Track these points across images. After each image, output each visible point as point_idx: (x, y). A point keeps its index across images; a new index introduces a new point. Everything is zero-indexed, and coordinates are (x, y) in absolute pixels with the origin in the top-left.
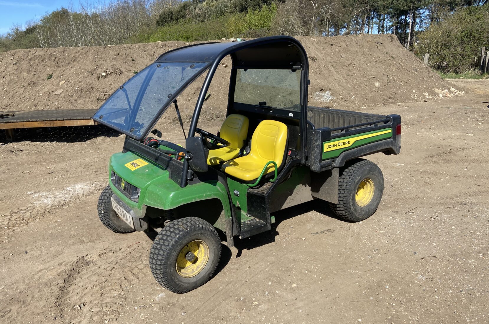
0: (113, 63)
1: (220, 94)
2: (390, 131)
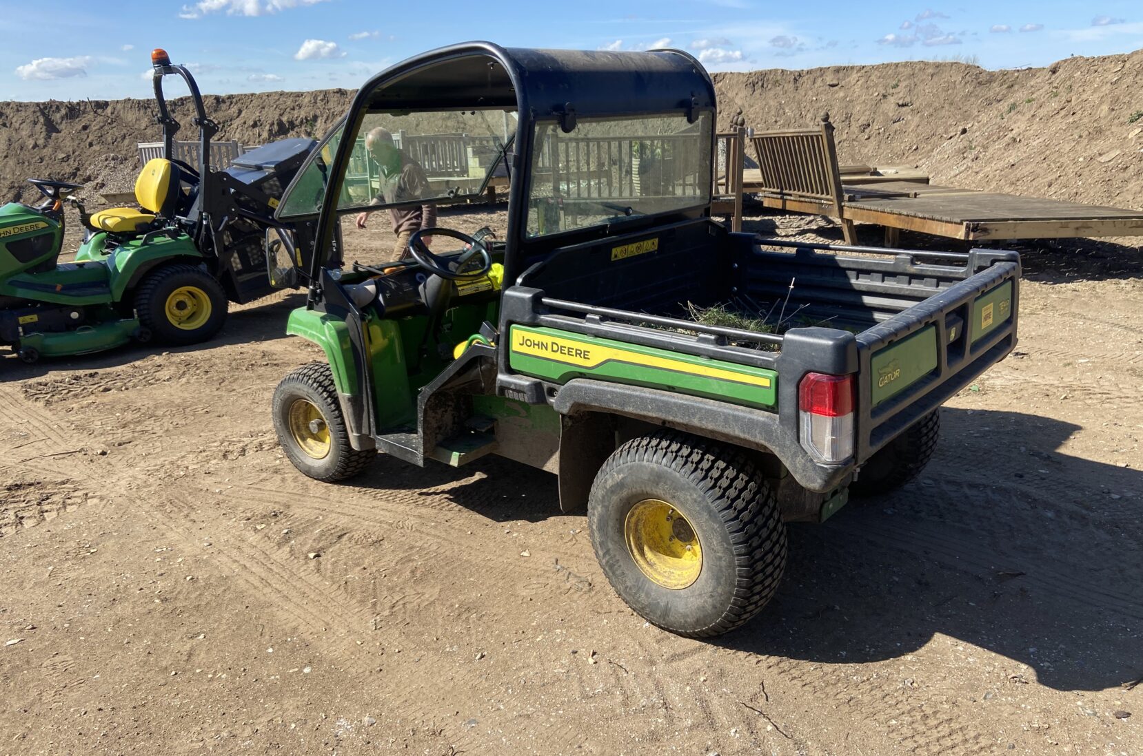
2: (764, 381)
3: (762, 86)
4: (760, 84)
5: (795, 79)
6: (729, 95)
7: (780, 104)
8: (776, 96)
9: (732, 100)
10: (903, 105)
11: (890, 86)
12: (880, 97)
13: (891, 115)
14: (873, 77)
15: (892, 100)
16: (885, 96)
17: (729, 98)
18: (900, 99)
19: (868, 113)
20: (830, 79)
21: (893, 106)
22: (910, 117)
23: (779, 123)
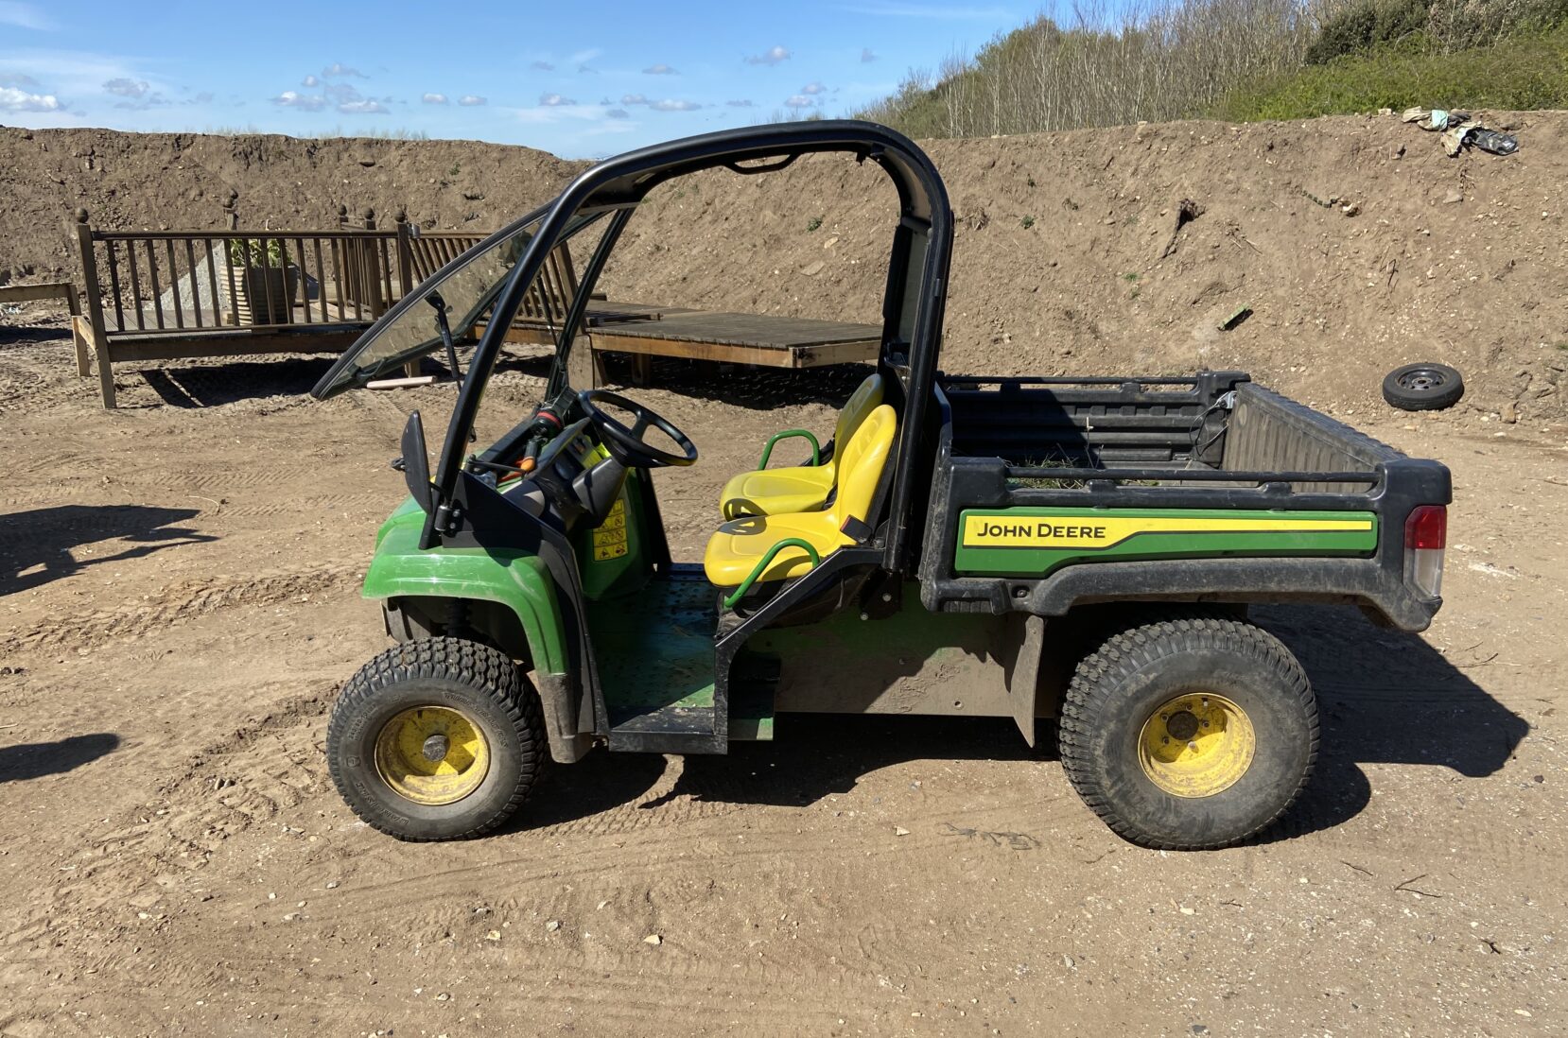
0: (971, 190)
1: (1289, 313)
2: (1367, 525)
3: (260, 158)
4: (256, 154)
5: (308, 151)
6: (209, 168)
7: (296, 186)
8: (285, 174)
9: (215, 176)
10: (472, 198)
11: (447, 171)
12: (438, 185)
13: (460, 209)
14: (420, 157)
15: (454, 189)
16: (444, 184)
17: (209, 173)
18: (467, 189)
19: (428, 205)
20: (360, 155)
21: (459, 199)
22: (486, 215)
23: (302, 214)
